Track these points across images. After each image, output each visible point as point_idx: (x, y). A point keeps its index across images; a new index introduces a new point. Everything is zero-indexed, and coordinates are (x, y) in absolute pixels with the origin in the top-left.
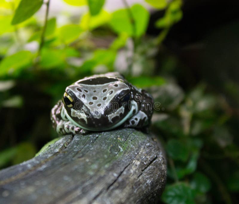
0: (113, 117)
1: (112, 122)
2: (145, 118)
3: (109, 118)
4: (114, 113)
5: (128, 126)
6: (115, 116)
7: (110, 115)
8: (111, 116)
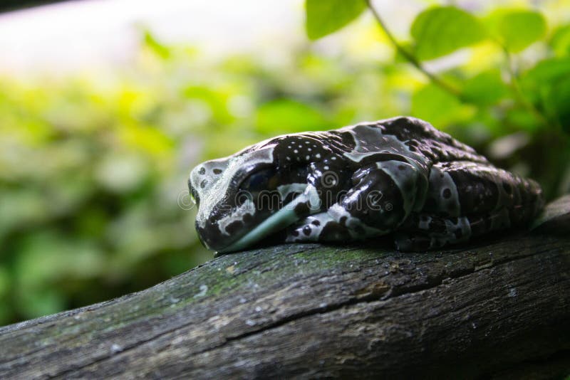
0: (227, 224)
1: (227, 234)
2: (344, 219)
3: (220, 227)
4: (230, 214)
5: (295, 238)
6: (231, 222)
7: (223, 220)
8: (224, 223)
